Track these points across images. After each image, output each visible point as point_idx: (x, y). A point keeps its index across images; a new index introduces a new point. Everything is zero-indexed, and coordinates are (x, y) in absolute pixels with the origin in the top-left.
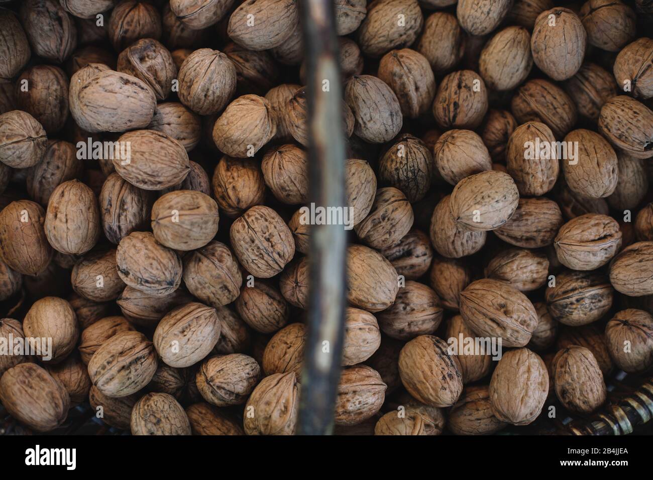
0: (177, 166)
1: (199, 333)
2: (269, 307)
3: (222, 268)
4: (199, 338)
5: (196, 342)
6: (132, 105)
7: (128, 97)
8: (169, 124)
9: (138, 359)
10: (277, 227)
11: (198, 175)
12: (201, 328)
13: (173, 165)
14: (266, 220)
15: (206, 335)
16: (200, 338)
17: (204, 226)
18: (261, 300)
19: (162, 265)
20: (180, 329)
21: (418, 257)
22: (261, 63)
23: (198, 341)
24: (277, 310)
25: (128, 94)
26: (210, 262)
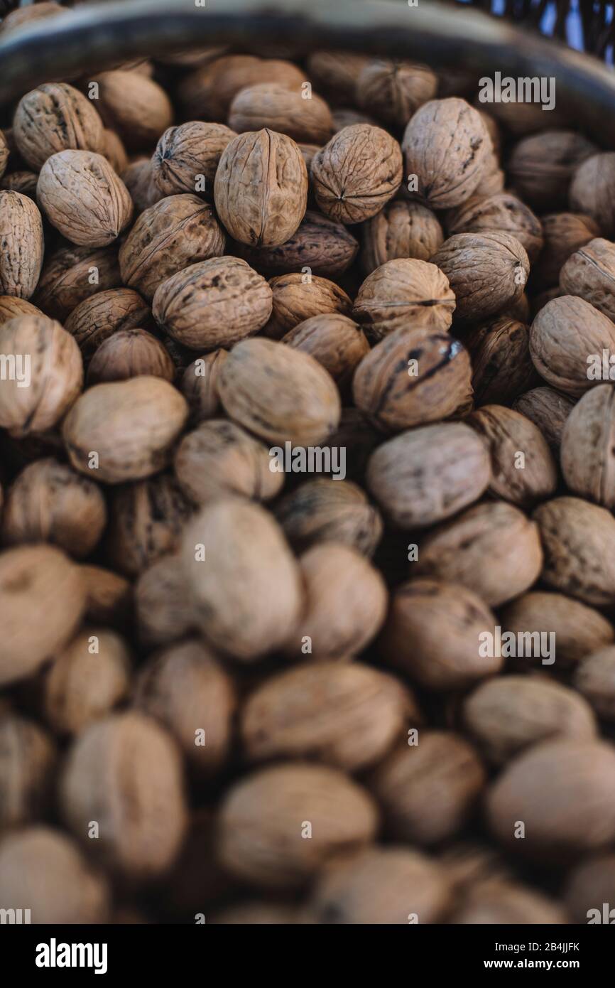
0: (346, 169)
1: (85, 184)
2: (104, 316)
3: (180, 228)
4: (77, 184)
5: (72, 180)
6: (441, 139)
7: (453, 136)
8: (411, 223)
9: (63, 125)
10: (235, 300)
11: (329, 247)
12: (92, 189)
13: (347, 163)
14: (248, 288)
15: (79, 195)
16: (76, 186)
17: (249, 189)
18: (117, 305)
19: (198, 139)
20: (96, 166)
21: (149, 529)
22: (508, 362)
23: (73, 184)
24: (97, 328)
25: (457, 135)
26: (192, 213)
